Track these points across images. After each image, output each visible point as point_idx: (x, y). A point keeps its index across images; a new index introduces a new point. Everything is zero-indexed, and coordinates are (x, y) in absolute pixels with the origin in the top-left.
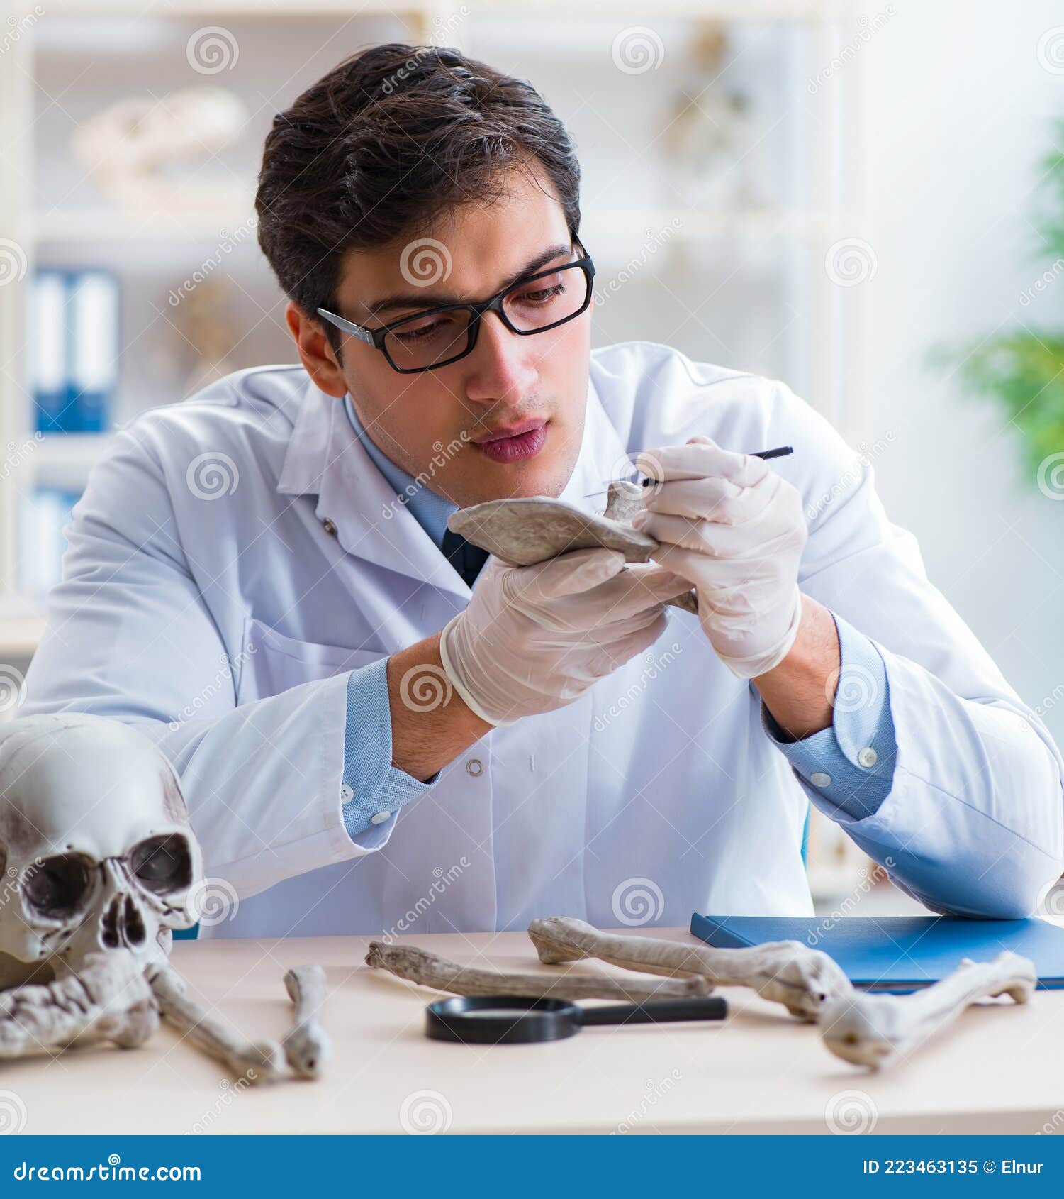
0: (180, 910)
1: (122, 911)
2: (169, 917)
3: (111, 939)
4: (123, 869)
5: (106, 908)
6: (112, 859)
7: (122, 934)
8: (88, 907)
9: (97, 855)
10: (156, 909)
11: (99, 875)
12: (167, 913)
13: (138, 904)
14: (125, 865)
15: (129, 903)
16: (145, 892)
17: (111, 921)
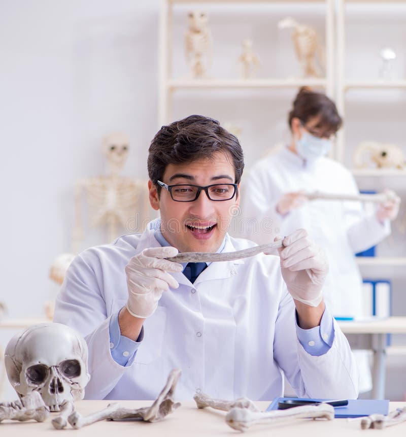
0: (77, 383)
1: (56, 383)
2: (73, 385)
3: (53, 391)
4: (57, 370)
5: (51, 381)
6: (53, 366)
7: (57, 389)
8: (46, 381)
9: (48, 365)
10: (68, 382)
11: (49, 371)
12: (73, 384)
13: (61, 380)
14: (58, 368)
15: (58, 380)
16: (64, 377)
17: (53, 385)
